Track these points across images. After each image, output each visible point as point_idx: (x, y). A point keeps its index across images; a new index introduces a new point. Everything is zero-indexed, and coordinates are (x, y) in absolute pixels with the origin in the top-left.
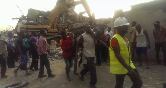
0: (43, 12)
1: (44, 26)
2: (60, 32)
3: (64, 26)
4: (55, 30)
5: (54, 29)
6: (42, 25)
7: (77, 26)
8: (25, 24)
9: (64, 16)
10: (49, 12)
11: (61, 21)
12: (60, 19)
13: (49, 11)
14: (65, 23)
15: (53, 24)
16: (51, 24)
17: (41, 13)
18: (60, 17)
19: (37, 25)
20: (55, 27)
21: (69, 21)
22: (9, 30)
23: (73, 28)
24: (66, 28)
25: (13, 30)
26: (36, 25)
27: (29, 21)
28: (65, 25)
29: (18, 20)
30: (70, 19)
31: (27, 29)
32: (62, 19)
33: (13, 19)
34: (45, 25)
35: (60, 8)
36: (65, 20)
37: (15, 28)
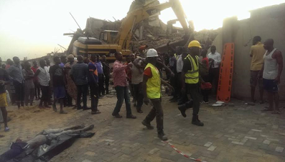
1: (111, 45)
3: (141, 44)
4: (128, 52)
5: (126, 50)
6: (109, 43)
7: (163, 44)
8: (84, 42)
9: (141, 28)
10: (118, 23)
11: (138, 36)
12: (135, 33)
14: (143, 40)
15: (125, 42)
16: (121, 42)
17: (106, 25)
18: (135, 30)
20: (127, 46)
21: (150, 36)
24: (144, 49)
25: (65, 51)
26: (100, 43)
27: (90, 38)
28: (143, 42)
29: (71, 36)
30: (151, 33)
31: (86, 50)
32: (139, 32)
33: (65, 34)
34: (112, 43)
35: (136, 16)
36: (144, 36)
37: (67, 49)
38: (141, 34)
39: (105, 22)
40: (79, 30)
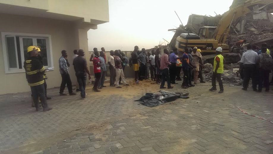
0: (209, 17)
1: (209, 40)
2: (233, 49)
3: (240, 38)
4: (224, 46)
5: (223, 44)
6: (206, 38)
7: (264, 38)
8: (185, 38)
9: (243, 21)
10: (219, 17)
11: (239, 29)
12: (236, 27)
13: (219, 15)
14: (244, 34)
15: (222, 36)
17: (207, 21)
18: (236, 24)
19: (199, 39)
20: (225, 40)
21: (253, 29)
22: (162, 45)
23: (256, 42)
24: (242, 43)
25: (168, 44)
27: (190, 34)
28: (243, 36)
29: (174, 32)
30: (255, 26)
31: (187, 44)
32: (240, 26)
33: (169, 30)
34: (210, 38)
35: (236, 13)
36: (245, 29)
37: (170, 43)
38: (242, 28)
39: (205, 18)
40: (181, 26)
